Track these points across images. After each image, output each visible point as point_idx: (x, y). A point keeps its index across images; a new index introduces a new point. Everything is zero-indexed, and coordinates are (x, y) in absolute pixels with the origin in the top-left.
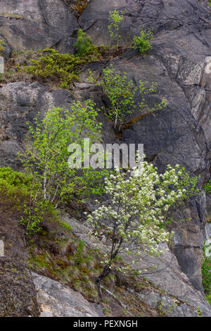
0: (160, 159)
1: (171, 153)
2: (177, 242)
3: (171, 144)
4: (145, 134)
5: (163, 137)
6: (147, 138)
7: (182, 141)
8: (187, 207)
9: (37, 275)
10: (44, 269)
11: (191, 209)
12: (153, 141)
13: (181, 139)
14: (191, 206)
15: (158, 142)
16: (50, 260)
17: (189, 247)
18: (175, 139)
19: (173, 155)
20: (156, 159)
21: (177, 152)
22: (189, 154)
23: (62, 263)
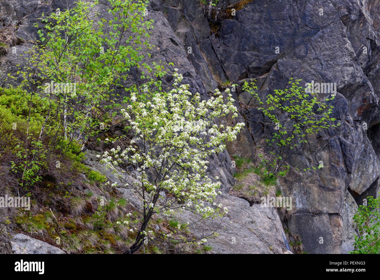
0: (281, 68)
1: (302, 58)
2: (301, 206)
3: (303, 42)
4: (257, 26)
5: (289, 31)
6: (260, 34)
7: (322, 37)
8: (324, 149)
9: (29, 238)
10: (41, 231)
11: (330, 152)
12: (271, 38)
13: (320, 33)
14: (329, 147)
15: (280, 40)
16: (54, 220)
17: (320, 213)
18: (309, 34)
19: (304, 62)
20: (274, 68)
21: (311, 56)
22: (334, 58)
23: (73, 225)
